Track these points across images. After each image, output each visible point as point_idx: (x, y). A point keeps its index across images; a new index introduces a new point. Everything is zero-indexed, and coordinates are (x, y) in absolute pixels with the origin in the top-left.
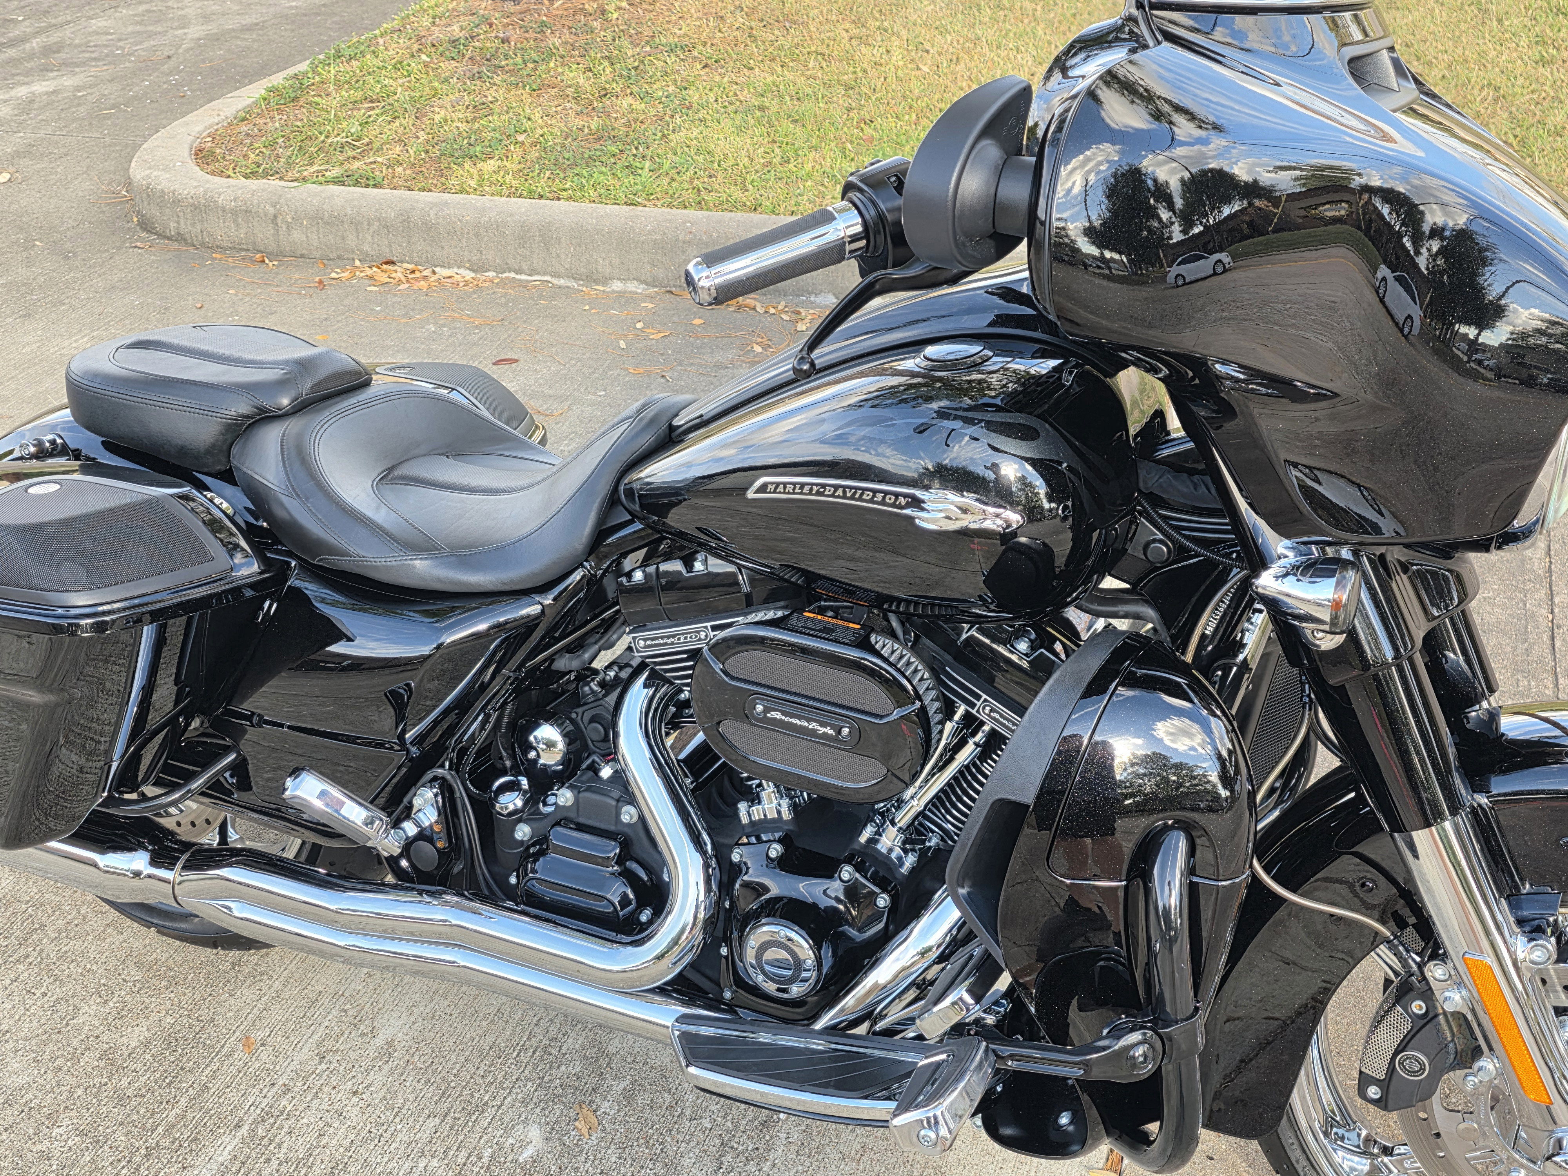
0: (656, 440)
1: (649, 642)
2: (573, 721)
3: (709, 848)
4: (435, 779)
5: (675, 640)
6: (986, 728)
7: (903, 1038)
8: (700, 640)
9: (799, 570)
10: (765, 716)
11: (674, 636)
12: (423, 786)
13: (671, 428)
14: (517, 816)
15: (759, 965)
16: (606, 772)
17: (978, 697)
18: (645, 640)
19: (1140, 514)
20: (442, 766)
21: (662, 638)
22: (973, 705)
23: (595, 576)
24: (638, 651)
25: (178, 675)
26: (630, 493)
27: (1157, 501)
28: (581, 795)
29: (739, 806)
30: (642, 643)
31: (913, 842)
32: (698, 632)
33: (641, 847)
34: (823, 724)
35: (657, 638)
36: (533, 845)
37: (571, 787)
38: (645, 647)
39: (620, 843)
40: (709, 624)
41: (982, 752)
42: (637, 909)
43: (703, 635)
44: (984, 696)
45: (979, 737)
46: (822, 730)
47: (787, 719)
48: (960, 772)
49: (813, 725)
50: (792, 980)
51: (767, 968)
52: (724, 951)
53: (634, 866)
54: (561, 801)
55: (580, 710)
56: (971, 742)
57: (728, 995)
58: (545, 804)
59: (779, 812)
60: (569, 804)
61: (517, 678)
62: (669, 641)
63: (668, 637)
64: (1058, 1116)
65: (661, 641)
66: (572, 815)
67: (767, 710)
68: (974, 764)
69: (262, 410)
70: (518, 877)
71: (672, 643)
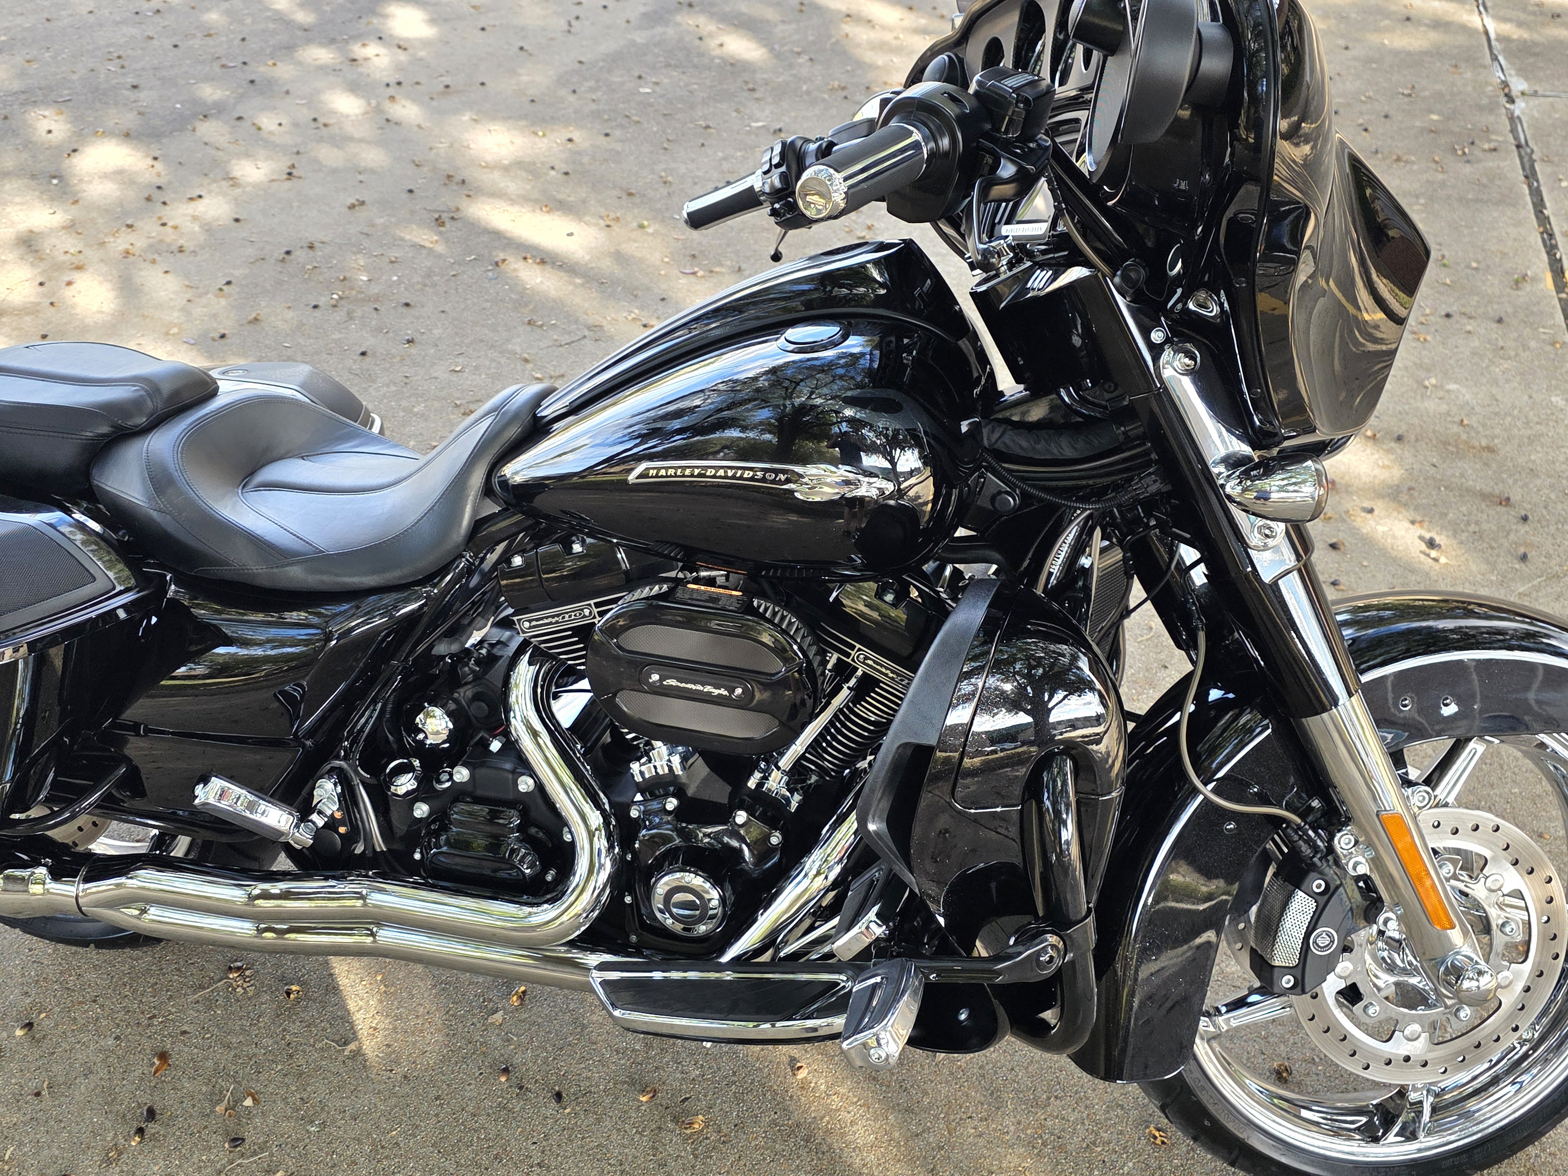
0: (522, 432)
1: (534, 623)
2: (455, 701)
3: (607, 807)
4: (333, 769)
5: (560, 619)
6: (859, 673)
7: (808, 960)
8: (585, 616)
9: (677, 545)
10: (662, 684)
11: (558, 616)
12: (321, 777)
13: (536, 419)
14: (412, 797)
15: (667, 908)
16: (495, 746)
17: (852, 647)
18: (530, 621)
19: (986, 468)
20: (337, 757)
21: (547, 618)
22: (848, 655)
23: (473, 564)
24: (524, 632)
25: (60, 695)
26: (504, 483)
27: (1002, 456)
28: (477, 771)
29: (631, 765)
30: (527, 624)
31: (797, 782)
32: (582, 610)
33: (539, 811)
34: (717, 687)
35: (542, 619)
36: (433, 822)
37: (464, 765)
38: (530, 627)
39: (520, 811)
40: (592, 602)
41: (855, 696)
42: (542, 870)
43: (587, 612)
44: (858, 646)
45: (853, 682)
46: (716, 692)
47: (683, 685)
48: (835, 716)
49: (708, 689)
50: (700, 920)
51: (674, 910)
52: (628, 899)
53: (533, 830)
54: (457, 778)
55: (462, 690)
56: (845, 687)
57: (634, 938)
58: (440, 782)
59: (671, 768)
60: (466, 779)
61: (404, 668)
62: (554, 620)
63: (553, 617)
64: (958, 1013)
65: (546, 621)
66: (470, 789)
67: (662, 679)
68: (849, 708)
69: (117, 428)
70: (421, 853)
71: (557, 622)
